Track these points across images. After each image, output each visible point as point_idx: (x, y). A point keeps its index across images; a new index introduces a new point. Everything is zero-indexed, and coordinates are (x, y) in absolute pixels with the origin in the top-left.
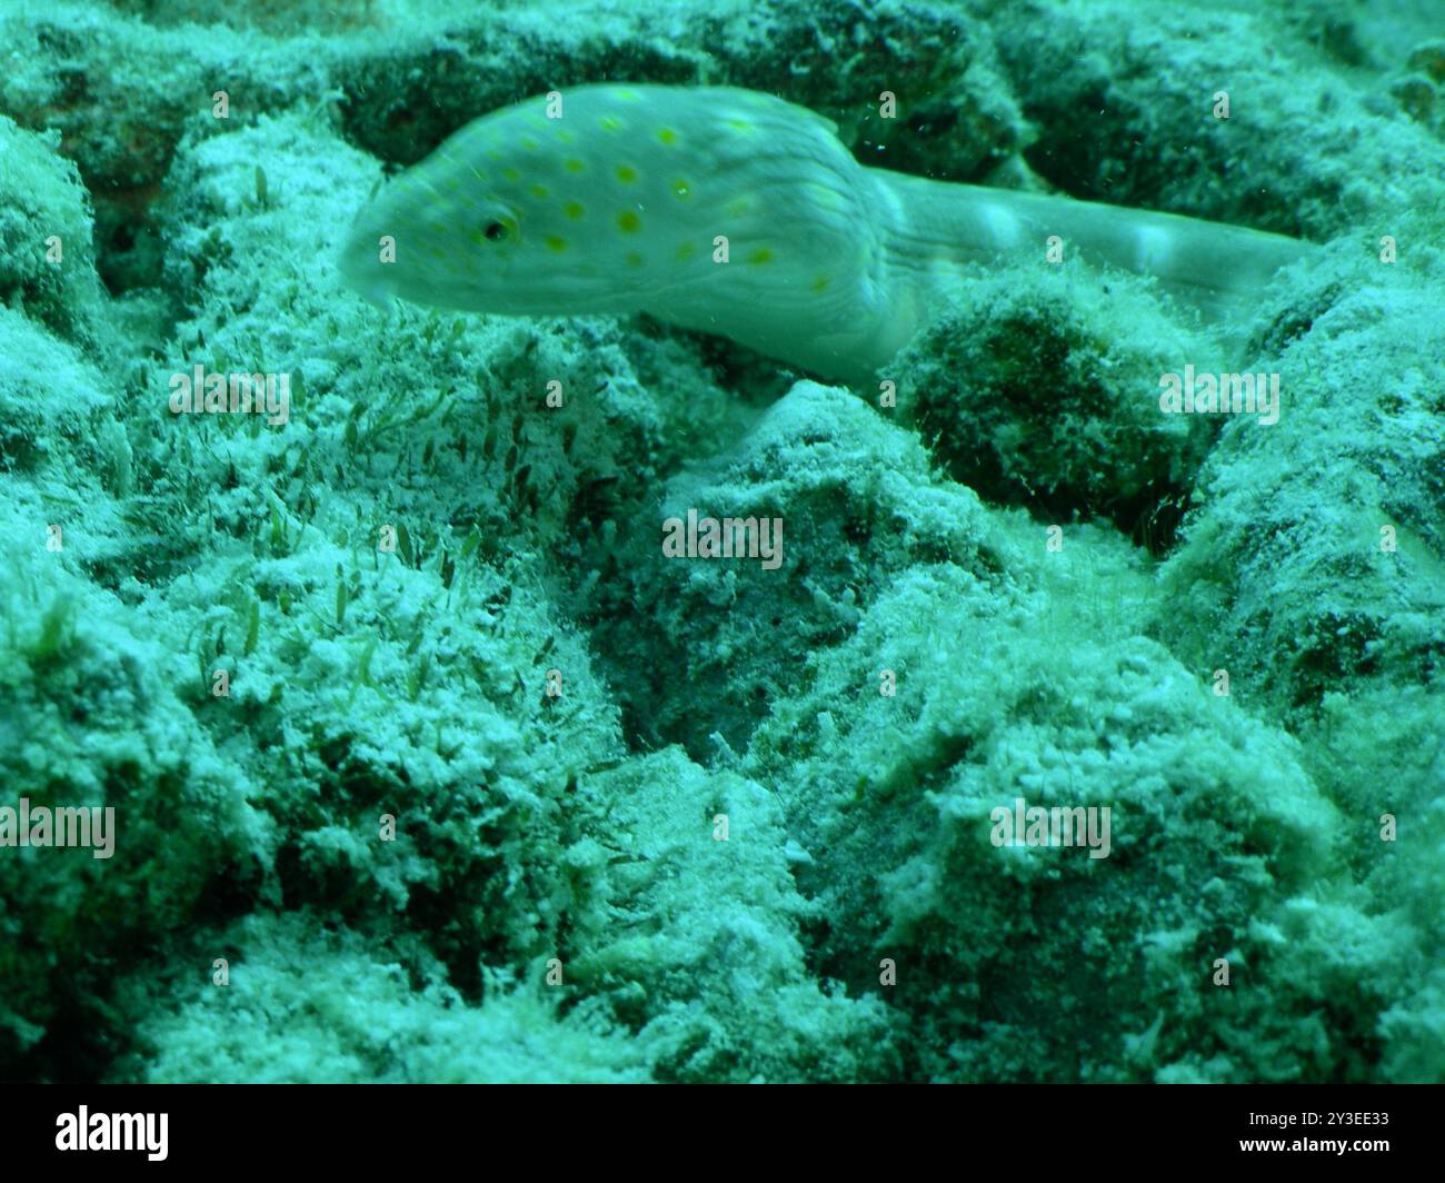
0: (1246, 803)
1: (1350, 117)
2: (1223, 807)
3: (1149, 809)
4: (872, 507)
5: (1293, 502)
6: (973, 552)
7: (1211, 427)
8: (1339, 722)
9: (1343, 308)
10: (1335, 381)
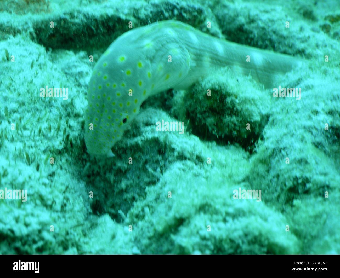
0: (268, 239)
1: (308, 32)
2: (260, 241)
3: (237, 241)
4: (166, 145)
5: (286, 142)
6: (195, 158)
7: (266, 118)
8: (298, 209)
9: (303, 85)
10: (299, 106)
